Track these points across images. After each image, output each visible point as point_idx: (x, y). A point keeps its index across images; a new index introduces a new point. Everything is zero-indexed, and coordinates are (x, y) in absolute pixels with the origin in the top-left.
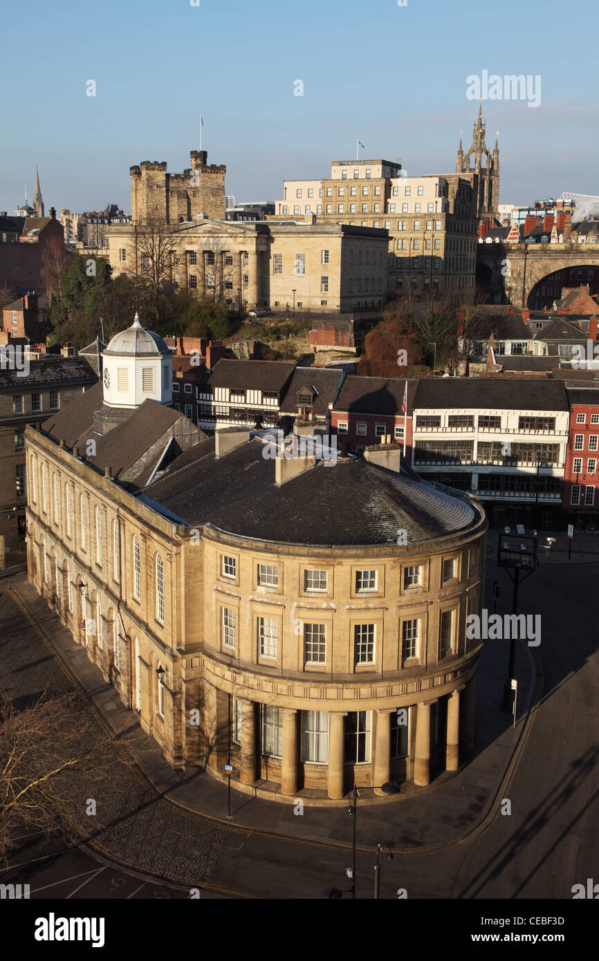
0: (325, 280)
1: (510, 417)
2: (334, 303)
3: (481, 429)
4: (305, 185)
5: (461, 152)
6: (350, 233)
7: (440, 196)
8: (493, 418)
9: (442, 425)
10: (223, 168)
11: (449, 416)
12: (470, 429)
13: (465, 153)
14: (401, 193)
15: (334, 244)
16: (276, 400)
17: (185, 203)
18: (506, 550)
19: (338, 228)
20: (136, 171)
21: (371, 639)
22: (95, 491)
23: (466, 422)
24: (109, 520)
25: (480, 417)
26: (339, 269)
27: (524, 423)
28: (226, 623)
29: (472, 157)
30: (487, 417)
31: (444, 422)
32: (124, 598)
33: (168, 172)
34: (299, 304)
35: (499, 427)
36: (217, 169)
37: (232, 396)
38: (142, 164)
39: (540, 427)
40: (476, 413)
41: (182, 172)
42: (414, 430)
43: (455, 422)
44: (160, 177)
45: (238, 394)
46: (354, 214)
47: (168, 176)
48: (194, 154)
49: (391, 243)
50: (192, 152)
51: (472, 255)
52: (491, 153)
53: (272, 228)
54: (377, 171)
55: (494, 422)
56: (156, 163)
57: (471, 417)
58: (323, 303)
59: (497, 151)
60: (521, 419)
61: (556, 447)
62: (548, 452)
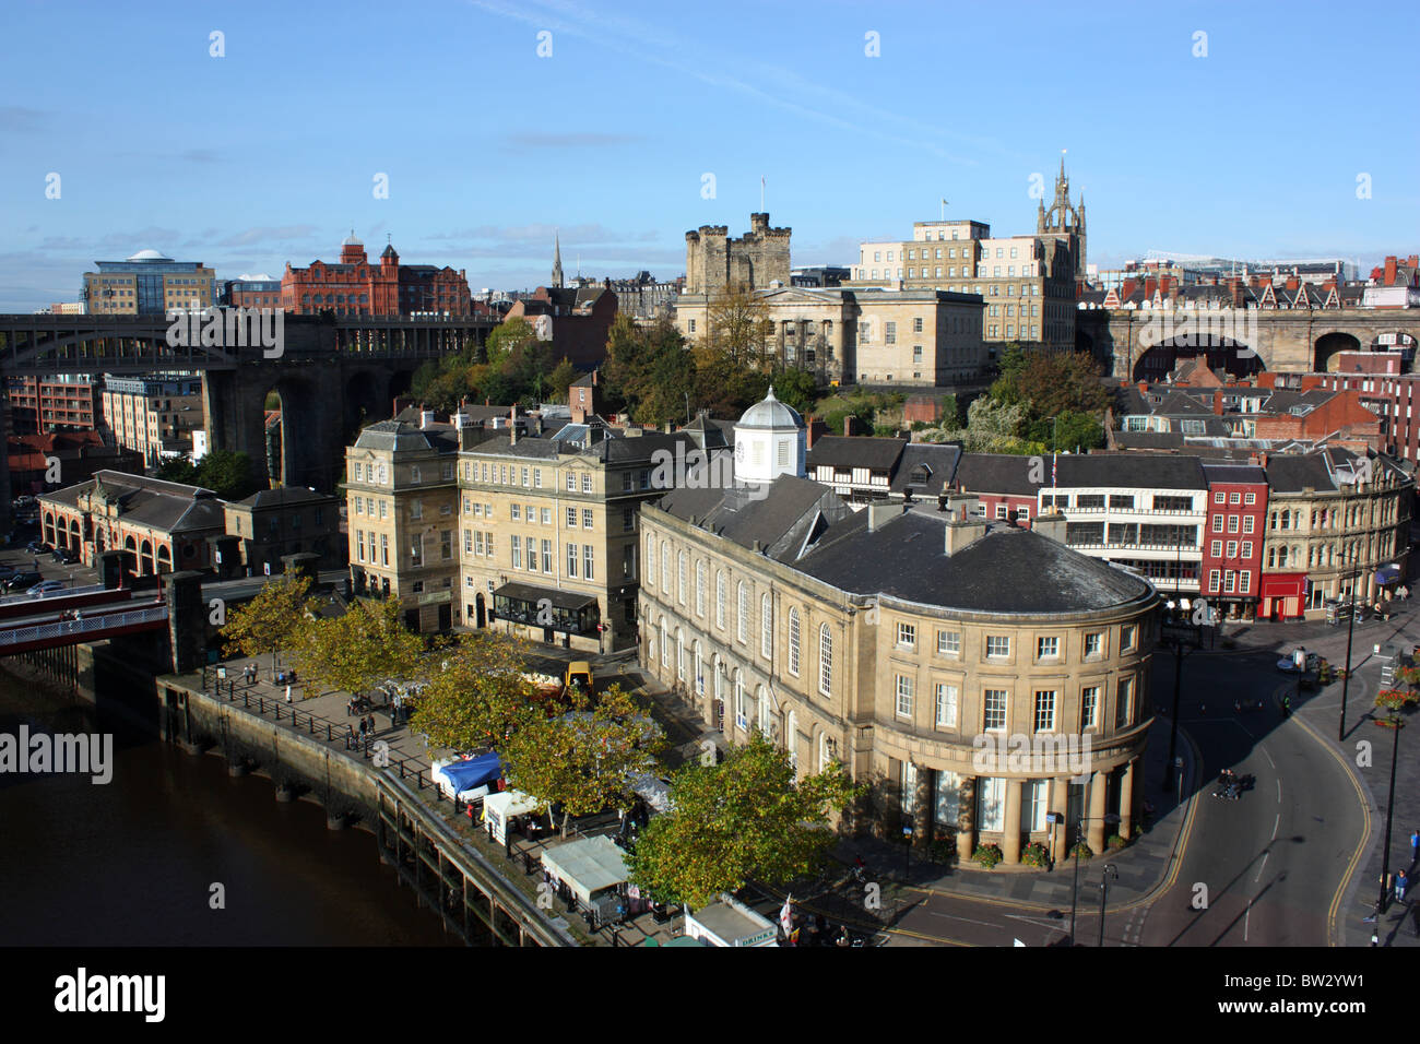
0: (918, 350)
1: (1144, 497)
2: (929, 376)
3: (1113, 510)
4: (884, 248)
5: (1042, 209)
6: (946, 300)
7: (1036, 258)
8: (1125, 497)
9: (1070, 504)
10: (789, 229)
11: (1079, 496)
12: (1101, 509)
13: (1047, 209)
14: (992, 253)
15: (929, 313)
16: (886, 480)
17: (747, 269)
18: (1169, 626)
19: (932, 295)
20: (693, 237)
21: (1051, 707)
22: (740, 566)
23: (1096, 502)
24: (758, 594)
25: (1112, 497)
26: (933, 339)
27: (1159, 503)
28: (901, 691)
29: (1055, 214)
30: (1118, 497)
31: (1073, 502)
32: (776, 673)
33: (728, 236)
34: (889, 377)
35: (1132, 507)
36: (784, 232)
37: (837, 476)
38: (700, 229)
39: (1176, 507)
40: (1107, 492)
41: (741, 236)
42: (1039, 511)
43: (1084, 502)
44: (721, 242)
45: (843, 473)
47: (729, 240)
48: (755, 216)
49: (986, 310)
50: (753, 215)
51: (1070, 323)
52: (1076, 209)
53: (857, 295)
54: (965, 233)
55: (1124, 502)
56: (716, 227)
57: (1102, 497)
58: (915, 375)
59: (1082, 208)
60: (1156, 499)
61: (1193, 528)
62: (1184, 535)
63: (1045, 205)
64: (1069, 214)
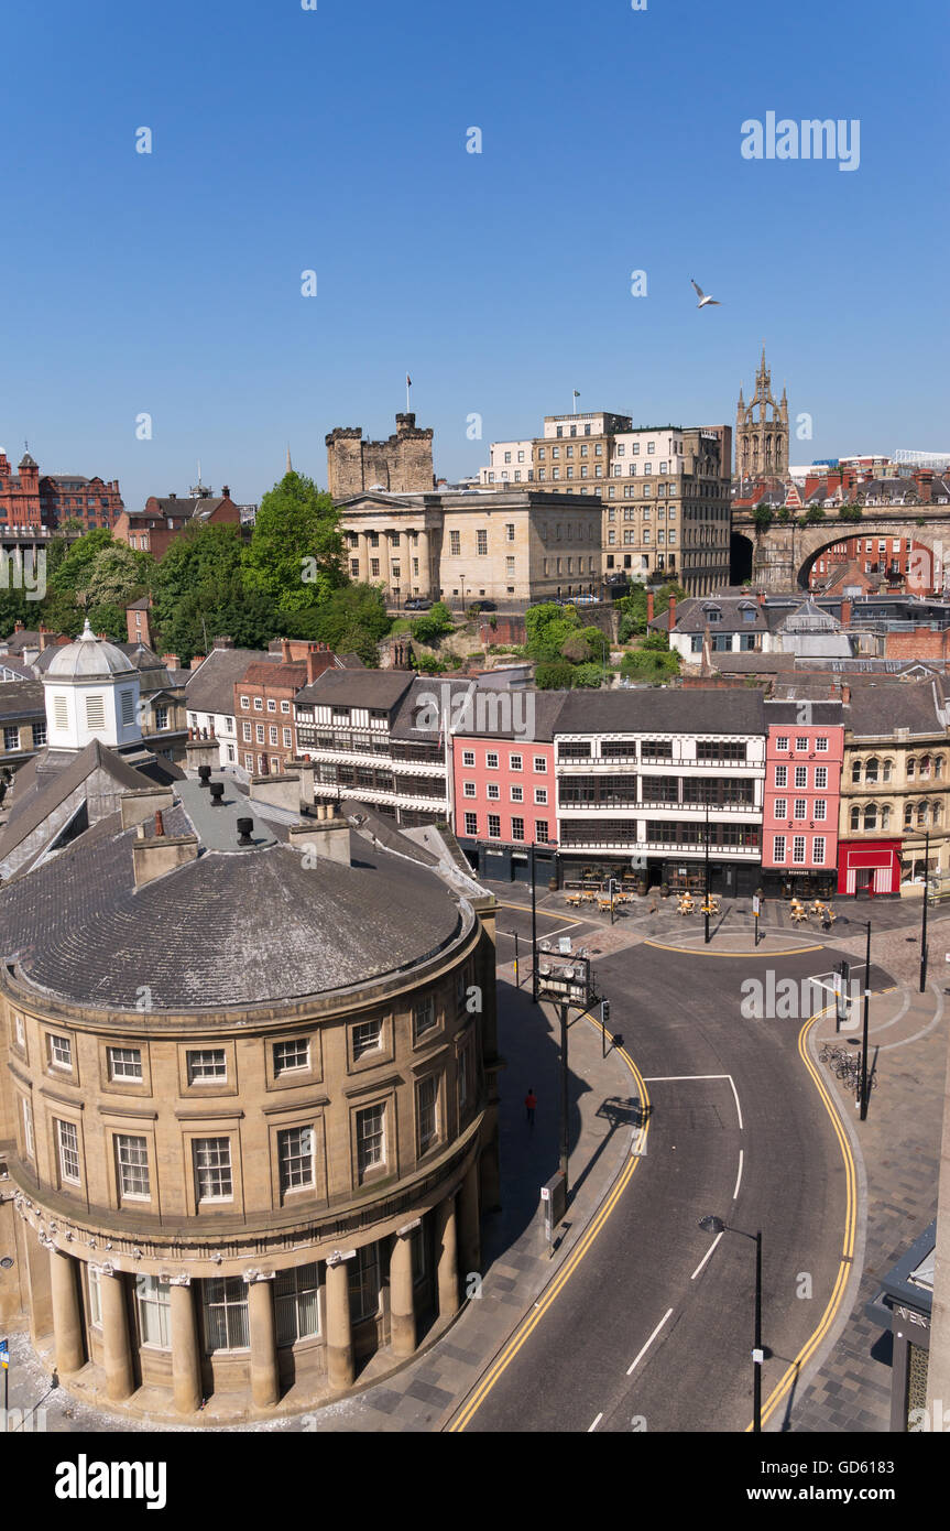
0: (510, 560)
1: (685, 746)
2: (523, 590)
3: (646, 761)
4: (513, 448)
5: (741, 406)
6: (542, 502)
7: (675, 453)
8: (661, 744)
9: (593, 755)
10: (430, 431)
11: (602, 743)
12: (631, 760)
13: (747, 405)
14: (628, 450)
15: (521, 519)
16: (386, 722)
17: (385, 475)
19: (526, 498)
20: (330, 441)
23: (626, 750)
25: (644, 744)
26: (527, 548)
27: (705, 751)
28: (28, 1117)
29: (756, 410)
30: (653, 744)
31: (596, 750)
33: (364, 438)
34: (482, 592)
35: (671, 756)
36: (427, 434)
37: (333, 717)
38: (335, 432)
39: (726, 756)
40: (638, 738)
41: (387, 440)
42: (556, 762)
43: (610, 750)
44: (354, 445)
45: (342, 714)
46: (557, 480)
47: (363, 443)
48: (400, 418)
49: (605, 514)
50: (398, 416)
52: (778, 403)
53: (444, 501)
54: (598, 427)
55: (662, 751)
56: (349, 429)
57: (633, 744)
58: (511, 589)
59: (785, 403)
60: (700, 745)
61: (750, 782)
62: (740, 790)
63: (745, 400)
64: (770, 409)
